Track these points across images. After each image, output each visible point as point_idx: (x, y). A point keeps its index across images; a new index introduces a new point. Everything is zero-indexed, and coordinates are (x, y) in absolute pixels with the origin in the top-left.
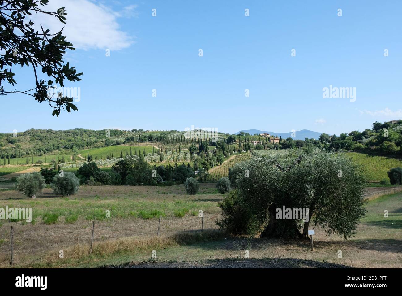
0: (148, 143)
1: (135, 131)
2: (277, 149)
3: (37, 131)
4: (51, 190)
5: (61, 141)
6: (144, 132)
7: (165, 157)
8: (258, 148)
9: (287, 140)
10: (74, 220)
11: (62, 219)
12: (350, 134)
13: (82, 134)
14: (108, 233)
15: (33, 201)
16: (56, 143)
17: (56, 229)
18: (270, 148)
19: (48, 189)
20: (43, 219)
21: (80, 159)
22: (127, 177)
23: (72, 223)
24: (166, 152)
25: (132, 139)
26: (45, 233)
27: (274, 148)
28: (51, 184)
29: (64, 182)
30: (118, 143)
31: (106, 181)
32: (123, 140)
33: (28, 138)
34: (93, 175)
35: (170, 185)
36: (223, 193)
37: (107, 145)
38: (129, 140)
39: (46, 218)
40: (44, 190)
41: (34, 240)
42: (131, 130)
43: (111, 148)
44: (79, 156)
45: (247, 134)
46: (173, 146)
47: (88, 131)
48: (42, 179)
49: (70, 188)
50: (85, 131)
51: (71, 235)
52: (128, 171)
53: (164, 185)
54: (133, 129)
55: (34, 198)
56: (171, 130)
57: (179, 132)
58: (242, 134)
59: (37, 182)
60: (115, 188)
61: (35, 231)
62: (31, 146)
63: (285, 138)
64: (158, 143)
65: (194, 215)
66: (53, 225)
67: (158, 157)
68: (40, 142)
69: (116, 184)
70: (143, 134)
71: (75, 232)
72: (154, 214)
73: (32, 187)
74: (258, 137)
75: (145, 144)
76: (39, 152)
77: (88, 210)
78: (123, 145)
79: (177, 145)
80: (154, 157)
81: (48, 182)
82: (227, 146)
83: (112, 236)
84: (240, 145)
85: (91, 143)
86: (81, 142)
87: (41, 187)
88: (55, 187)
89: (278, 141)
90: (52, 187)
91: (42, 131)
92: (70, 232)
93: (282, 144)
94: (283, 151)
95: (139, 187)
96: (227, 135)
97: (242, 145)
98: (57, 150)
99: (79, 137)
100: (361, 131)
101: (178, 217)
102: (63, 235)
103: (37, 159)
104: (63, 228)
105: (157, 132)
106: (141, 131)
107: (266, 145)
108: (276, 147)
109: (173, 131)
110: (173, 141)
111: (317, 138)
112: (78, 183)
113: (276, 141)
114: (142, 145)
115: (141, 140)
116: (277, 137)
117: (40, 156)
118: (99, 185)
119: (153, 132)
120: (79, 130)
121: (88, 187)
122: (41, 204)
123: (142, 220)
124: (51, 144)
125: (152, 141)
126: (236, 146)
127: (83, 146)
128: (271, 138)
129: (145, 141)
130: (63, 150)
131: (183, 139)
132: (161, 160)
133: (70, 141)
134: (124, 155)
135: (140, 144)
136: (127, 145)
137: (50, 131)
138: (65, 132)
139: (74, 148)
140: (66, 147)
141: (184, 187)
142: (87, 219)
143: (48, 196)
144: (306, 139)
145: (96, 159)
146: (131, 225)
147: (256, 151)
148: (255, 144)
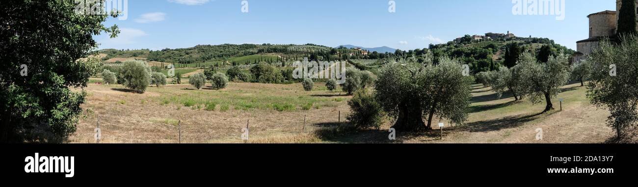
0: (273, 53)
1: (264, 45)
2: (366, 59)
3: (202, 46)
4: (210, 85)
5: (216, 52)
6: (271, 46)
7: (286, 63)
8: (353, 58)
9: (373, 53)
10: (227, 108)
11: (218, 107)
12: (415, 51)
13: (229, 48)
14: (254, 123)
15: (200, 92)
16: (213, 54)
17: (214, 116)
18: (361, 58)
19: (209, 83)
20: (206, 106)
21: (228, 64)
22: (260, 77)
23: (225, 111)
24: (287, 60)
25: (263, 50)
26: (207, 119)
27: (363, 59)
28: (211, 81)
29: (219, 79)
30: (253, 54)
31: (246, 80)
32: (256, 51)
33: (196, 50)
34: (237, 75)
35: (290, 83)
36: (331, 90)
37: (245, 54)
38: (260, 51)
39: (208, 105)
40: (206, 84)
41: (199, 124)
42: (261, 44)
43: (248, 57)
44: (227, 62)
45: (345, 48)
46: (291, 55)
47: (233, 45)
48: (205, 77)
49: (222, 84)
50: (231, 45)
51: (225, 122)
52: (261, 73)
53: (286, 83)
54: (263, 43)
55: (200, 89)
56: (290, 44)
57: (296, 45)
58: (341, 47)
59: (202, 79)
60: (252, 84)
61: (201, 115)
62: (199, 56)
63: (371, 52)
64: (281, 53)
65: (317, 108)
66: (212, 112)
67: (281, 63)
68: (203, 53)
69: (252, 82)
70: (270, 47)
71: (228, 120)
72: (286, 107)
73: (199, 82)
74: (353, 49)
75: (272, 54)
76: (204, 59)
77: (236, 101)
78: (256, 55)
79: (295, 55)
80: (278, 63)
81: (208, 79)
82: (330, 56)
83: (258, 126)
84: (340, 56)
85: (235, 54)
86: (228, 53)
87: (204, 83)
88: (213, 83)
89: (367, 53)
90: (211, 82)
91: (205, 46)
92: (224, 120)
93: (370, 56)
94: (370, 60)
95: (268, 84)
96: (331, 48)
97: (342, 55)
98: (214, 59)
99: (227, 50)
100: (421, 49)
101: (306, 110)
102: (220, 122)
103: (202, 64)
104: (219, 115)
105: (280, 46)
106: (269, 44)
107: (359, 56)
108: (365, 58)
109: (291, 45)
110: (292, 52)
111: (393, 52)
112: (227, 80)
113: (366, 53)
114: (270, 55)
115: (269, 52)
116: (366, 51)
117: (204, 62)
118: (241, 82)
119: (277, 45)
120: (227, 44)
121: (233, 83)
122: (205, 94)
123: (278, 112)
124: (210, 54)
125: (276, 52)
126: (336, 56)
127: (229, 56)
128: (362, 51)
129: (272, 52)
130: (218, 58)
131: (299, 50)
132: (283, 65)
133: (221, 52)
134: (257, 62)
135: (268, 54)
136: (259, 55)
137: (209, 46)
138: (218, 46)
139: (224, 57)
140: (219, 56)
141: (302, 86)
142: (236, 109)
143: (209, 88)
144: (387, 53)
145: (238, 65)
146: (270, 116)
147: (352, 60)
148: (351, 55)
